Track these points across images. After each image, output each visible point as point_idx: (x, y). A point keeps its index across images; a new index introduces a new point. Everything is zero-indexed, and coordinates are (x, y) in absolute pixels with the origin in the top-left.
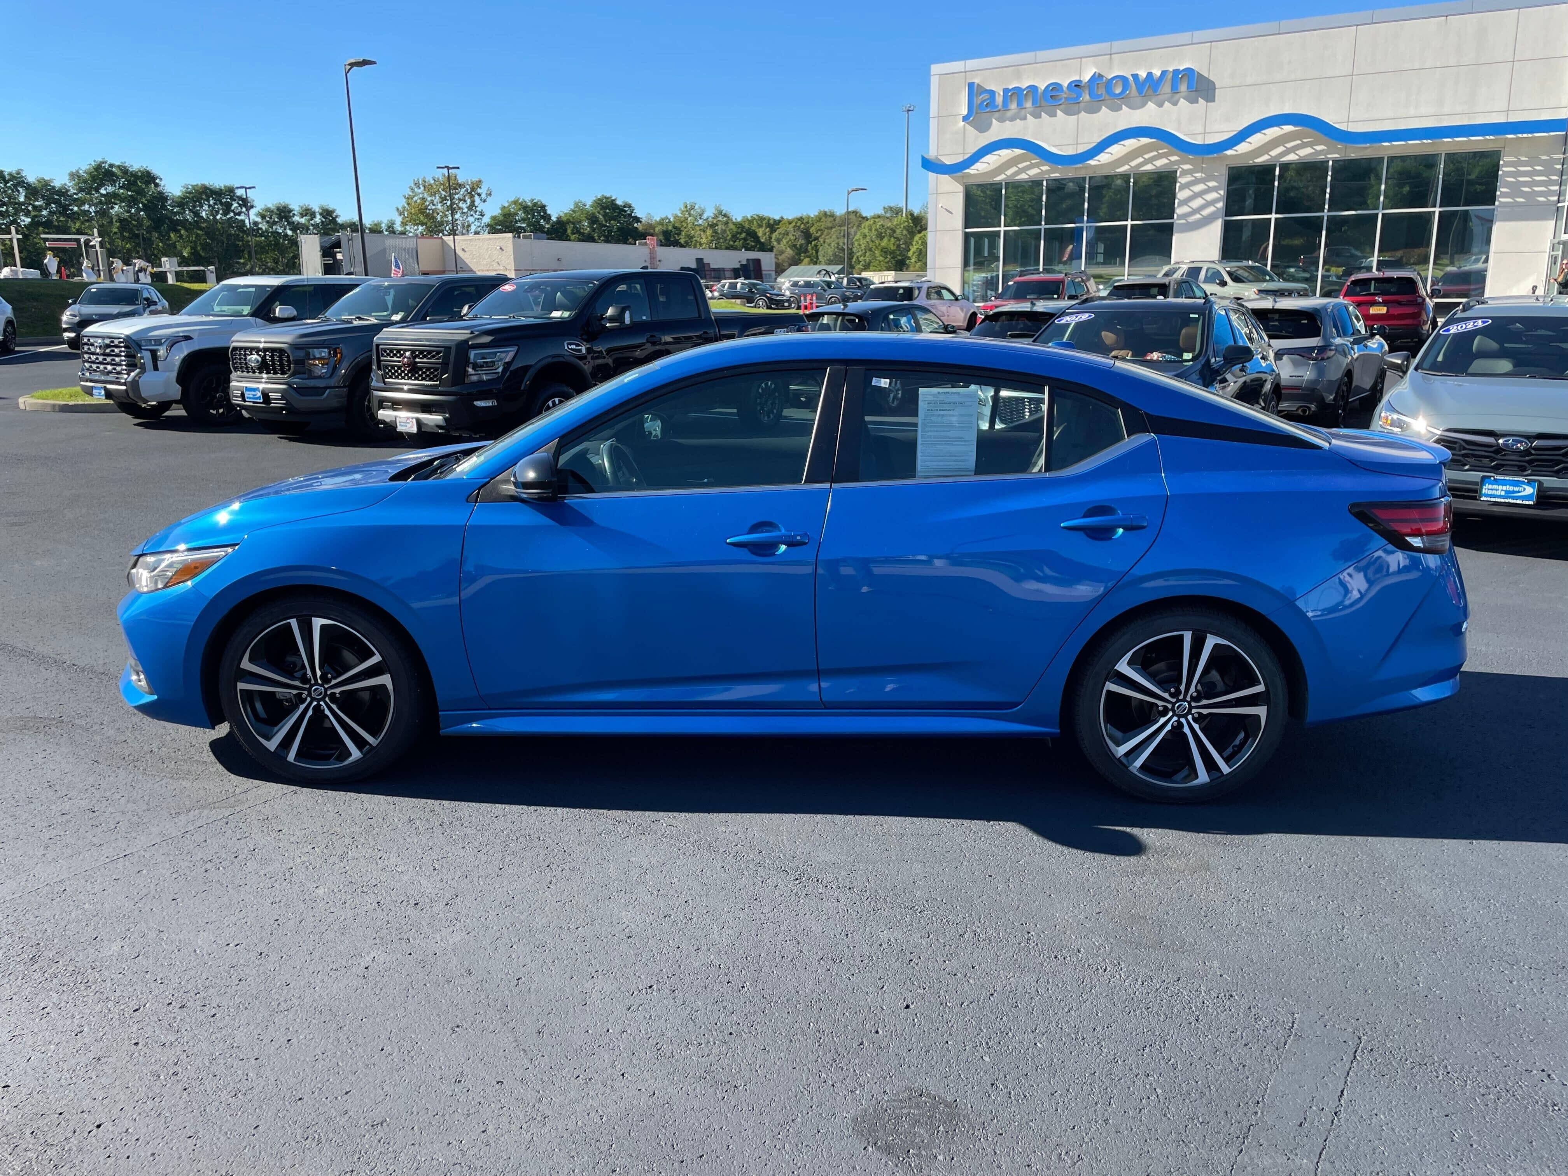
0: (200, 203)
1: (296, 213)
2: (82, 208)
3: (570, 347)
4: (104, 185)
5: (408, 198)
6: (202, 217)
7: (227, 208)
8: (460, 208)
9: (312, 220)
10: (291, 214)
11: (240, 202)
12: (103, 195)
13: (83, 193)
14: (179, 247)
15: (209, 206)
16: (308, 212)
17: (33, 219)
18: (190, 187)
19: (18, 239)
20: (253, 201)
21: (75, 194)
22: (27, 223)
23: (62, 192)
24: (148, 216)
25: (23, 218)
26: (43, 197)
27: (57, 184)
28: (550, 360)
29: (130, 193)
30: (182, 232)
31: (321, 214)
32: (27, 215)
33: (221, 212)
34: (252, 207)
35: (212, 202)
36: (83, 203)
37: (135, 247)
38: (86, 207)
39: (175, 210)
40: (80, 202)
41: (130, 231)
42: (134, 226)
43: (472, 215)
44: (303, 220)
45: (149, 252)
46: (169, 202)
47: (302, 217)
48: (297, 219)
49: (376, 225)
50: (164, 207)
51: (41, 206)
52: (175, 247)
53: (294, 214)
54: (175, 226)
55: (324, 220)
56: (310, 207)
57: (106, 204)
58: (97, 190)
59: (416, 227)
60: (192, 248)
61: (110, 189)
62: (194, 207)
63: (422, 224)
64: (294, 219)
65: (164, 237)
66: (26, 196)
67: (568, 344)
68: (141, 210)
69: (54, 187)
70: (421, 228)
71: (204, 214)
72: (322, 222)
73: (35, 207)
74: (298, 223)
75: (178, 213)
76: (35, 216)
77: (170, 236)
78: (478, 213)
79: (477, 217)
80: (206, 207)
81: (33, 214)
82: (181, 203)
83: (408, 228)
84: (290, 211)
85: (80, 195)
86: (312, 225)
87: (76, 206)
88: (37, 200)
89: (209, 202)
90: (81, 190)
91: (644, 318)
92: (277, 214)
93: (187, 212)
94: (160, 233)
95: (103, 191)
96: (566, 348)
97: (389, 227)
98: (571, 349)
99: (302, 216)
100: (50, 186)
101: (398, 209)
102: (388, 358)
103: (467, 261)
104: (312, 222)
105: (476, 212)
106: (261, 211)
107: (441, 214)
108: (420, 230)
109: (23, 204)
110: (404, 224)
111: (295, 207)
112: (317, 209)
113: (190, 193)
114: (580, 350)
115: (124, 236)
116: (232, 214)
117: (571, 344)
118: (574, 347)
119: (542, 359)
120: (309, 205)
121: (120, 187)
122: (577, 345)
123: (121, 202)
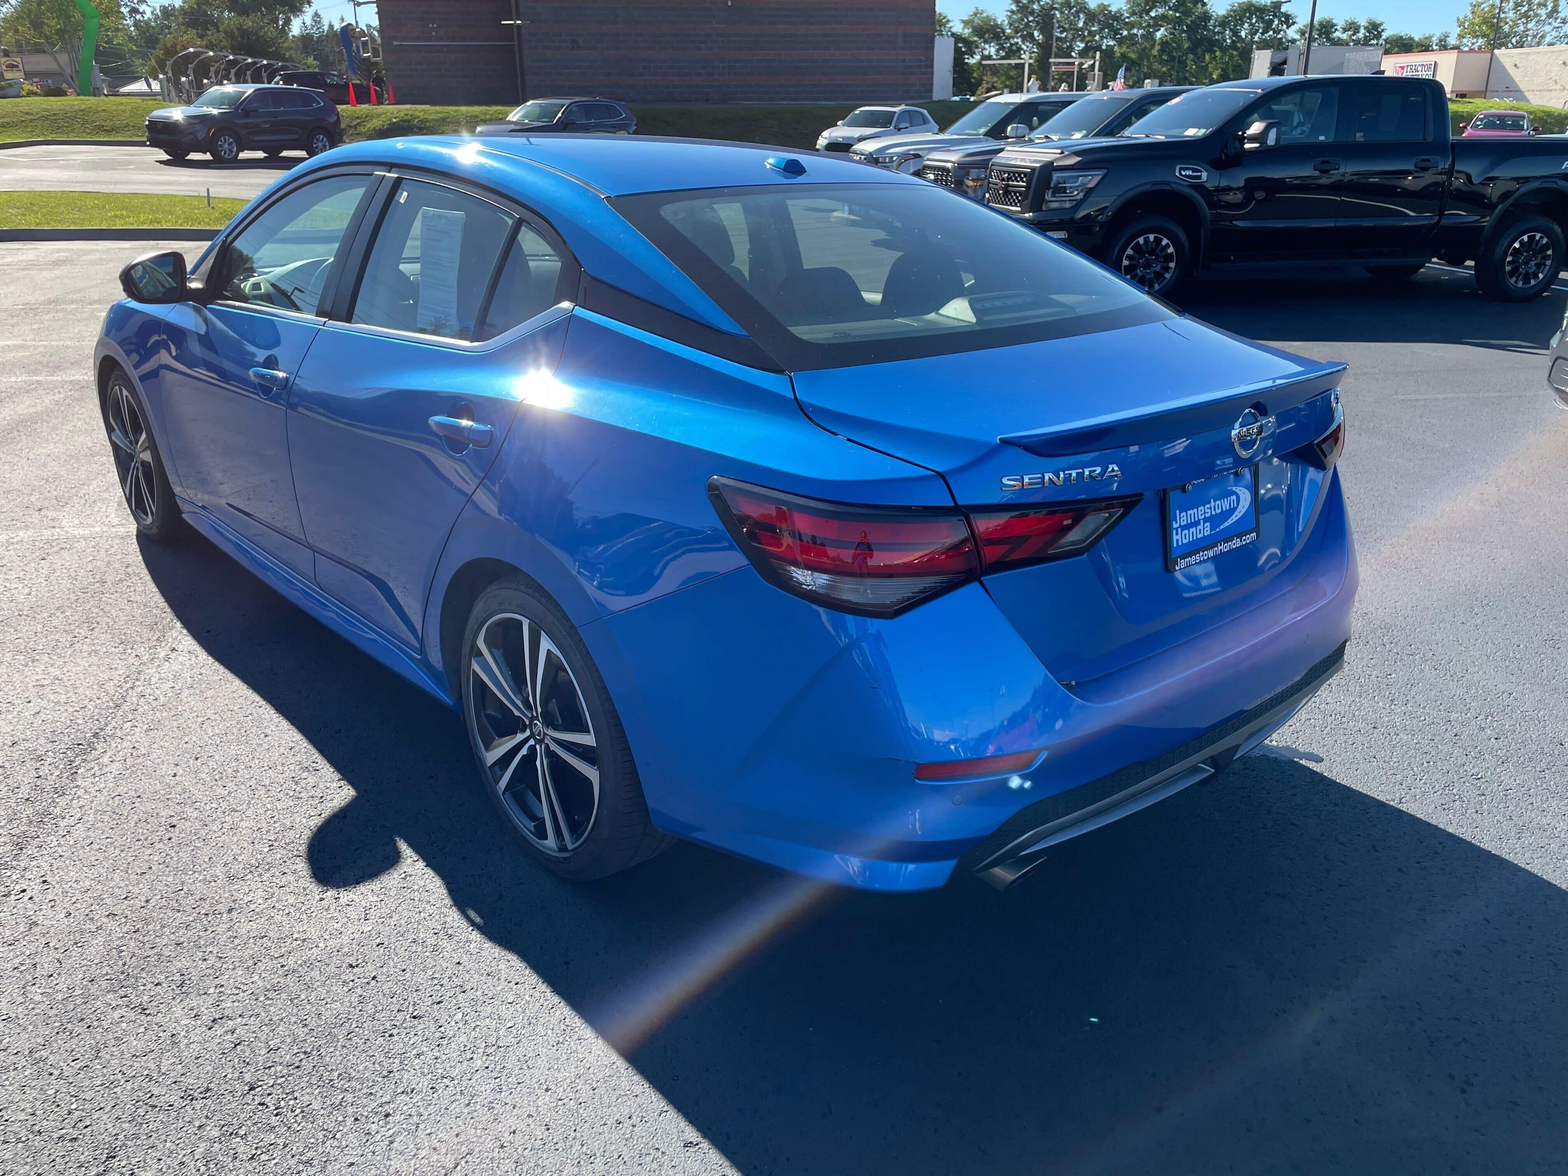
0: (1242, 21)
1: (1338, 28)
2: (1132, 32)
3: (1183, 173)
4: (1156, 7)
5: (1475, 6)
6: (1241, 36)
7: (1268, 25)
8: (1536, 15)
9: (1354, 35)
10: (1333, 30)
11: (1283, 19)
12: (1152, 18)
13: (1135, 17)
14: (1210, 70)
15: (1251, 24)
16: (1352, 27)
17: (1086, 45)
18: (1236, 5)
19: (1030, 65)
20: (1296, 17)
21: (1128, 17)
22: (1080, 48)
23: (1117, 17)
24: (1189, 38)
25: (1078, 43)
26: (1099, 23)
27: (1113, 9)
28: (1147, 188)
29: (1178, 15)
30: (1218, 53)
31: (1365, 28)
32: (1081, 41)
33: (1261, 31)
34: (1294, 23)
35: (1254, 21)
36: (1133, 27)
37: (1169, 70)
38: (1135, 31)
39: (1216, 30)
40: (1131, 26)
41: (1169, 54)
42: (1174, 48)
43: (1550, 24)
44: (1344, 36)
45: (1181, 75)
46: (1212, 22)
47: (1344, 33)
48: (1337, 34)
49: (1426, 38)
50: (1205, 27)
51: (1096, 31)
52: (1207, 69)
53: (1336, 30)
54: (1211, 45)
55: (1368, 34)
56: (1356, 21)
57: (1153, 26)
58: (1147, 12)
59: (1475, 40)
60: (1223, 70)
61: (1161, 11)
62: (1235, 26)
63: (1484, 36)
64: (1335, 35)
65: (1199, 59)
66: (1085, 22)
67: (1181, 169)
68: (1185, 32)
69: (1110, 11)
70: (1481, 41)
71: (1243, 34)
72: (1366, 37)
73: (1090, 32)
74: (1339, 39)
75: (1218, 33)
76: (1088, 42)
77: (1204, 58)
78: (1559, 20)
79: (1557, 25)
80: (1246, 26)
81: (1087, 39)
82: (1224, 23)
83: (1465, 41)
84: (1333, 25)
85: (1132, 19)
86: (1353, 40)
87: (1126, 30)
88: (1093, 26)
89: (1251, 20)
90: (1133, 13)
91: (1322, 138)
92: (1318, 30)
93: (1227, 32)
94: (1195, 54)
95: (1153, 14)
96: (1177, 174)
97: (1441, 41)
98: (1186, 176)
99: (1345, 30)
100: (1107, 10)
101: (1458, 19)
102: (1015, 183)
103: (1517, 80)
104: (1354, 38)
105: (1556, 19)
106: (1302, 27)
107: (1511, 23)
108: (1479, 44)
109: (1081, 29)
110: (1461, 36)
111: (1340, 22)
112: (1363, 23)
113: (1235, 11)
114: (1200, 177)
115: (1162, 59)
116: (1271, 33)
117: (1185, 169)
118: (1189, 173)
119: (1137, 187)
120: (1355, 19)
121: (1170, 9)
122: (1194, 170)
123: (1168, 24)
